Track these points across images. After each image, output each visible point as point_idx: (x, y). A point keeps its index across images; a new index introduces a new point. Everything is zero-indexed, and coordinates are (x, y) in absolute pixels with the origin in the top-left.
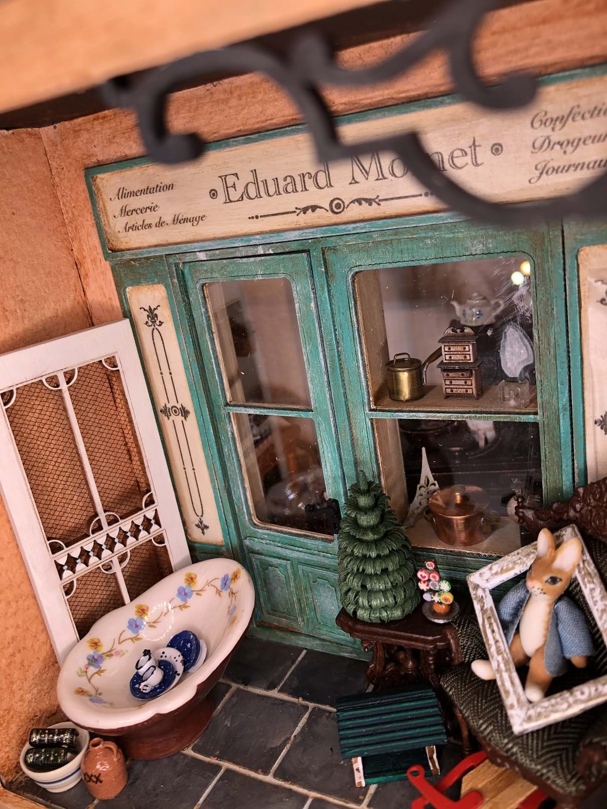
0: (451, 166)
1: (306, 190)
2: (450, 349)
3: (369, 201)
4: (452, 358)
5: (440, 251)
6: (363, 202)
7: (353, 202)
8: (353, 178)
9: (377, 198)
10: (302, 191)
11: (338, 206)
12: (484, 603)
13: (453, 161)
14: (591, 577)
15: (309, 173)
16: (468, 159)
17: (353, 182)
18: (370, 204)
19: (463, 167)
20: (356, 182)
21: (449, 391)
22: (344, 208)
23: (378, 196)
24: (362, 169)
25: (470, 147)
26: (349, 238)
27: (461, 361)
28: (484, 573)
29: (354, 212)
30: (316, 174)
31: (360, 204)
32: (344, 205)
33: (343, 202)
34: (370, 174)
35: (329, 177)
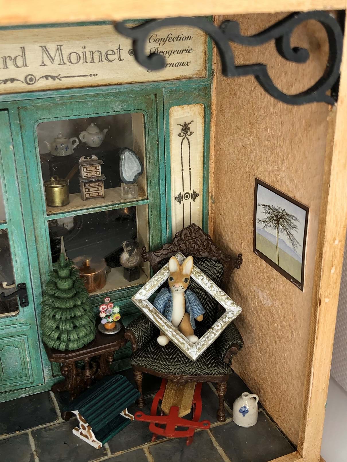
0: (106, 59)
1: (7, 67)
2: (87, 169)
3: (54, 78)
4: (89, 175)
5: (97, 109)
6: (49, 78)
7: (42, 77)
8: (43, 62)
9: (59, 76)
10: (4, 68)
11: (31, 80)
12: (149, 307)
13: (107, 57)
14: (199, 274)
15: (10, 57)
16: (116, 56)
17: (43, 64)
18: (54, 80)
19: (113, 61)
20: (45, 65)
21: (87, 195)
22: (35, 81)
23: (60, 75)
24: (50, 57)
25: (117, 50)
26: (39, 101)
27: (94, 176)
28: (142, 292)
29: (42, 84)
30: (16, 58)
31: (47, 79)
32: (35, 79)
33: (35, 77)
34: (55, 60)
35: (25, 60)
